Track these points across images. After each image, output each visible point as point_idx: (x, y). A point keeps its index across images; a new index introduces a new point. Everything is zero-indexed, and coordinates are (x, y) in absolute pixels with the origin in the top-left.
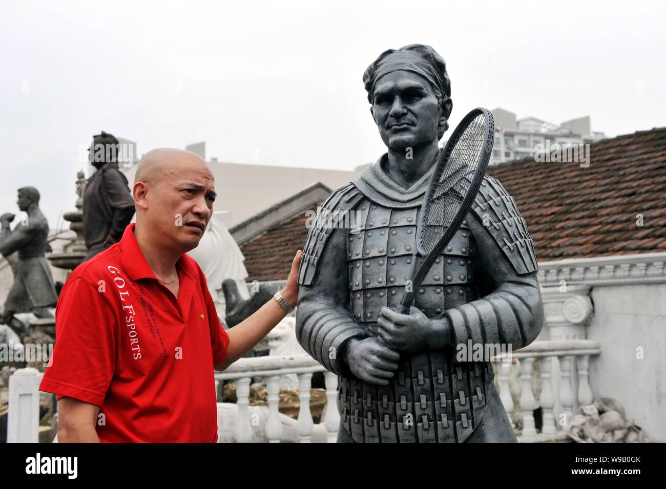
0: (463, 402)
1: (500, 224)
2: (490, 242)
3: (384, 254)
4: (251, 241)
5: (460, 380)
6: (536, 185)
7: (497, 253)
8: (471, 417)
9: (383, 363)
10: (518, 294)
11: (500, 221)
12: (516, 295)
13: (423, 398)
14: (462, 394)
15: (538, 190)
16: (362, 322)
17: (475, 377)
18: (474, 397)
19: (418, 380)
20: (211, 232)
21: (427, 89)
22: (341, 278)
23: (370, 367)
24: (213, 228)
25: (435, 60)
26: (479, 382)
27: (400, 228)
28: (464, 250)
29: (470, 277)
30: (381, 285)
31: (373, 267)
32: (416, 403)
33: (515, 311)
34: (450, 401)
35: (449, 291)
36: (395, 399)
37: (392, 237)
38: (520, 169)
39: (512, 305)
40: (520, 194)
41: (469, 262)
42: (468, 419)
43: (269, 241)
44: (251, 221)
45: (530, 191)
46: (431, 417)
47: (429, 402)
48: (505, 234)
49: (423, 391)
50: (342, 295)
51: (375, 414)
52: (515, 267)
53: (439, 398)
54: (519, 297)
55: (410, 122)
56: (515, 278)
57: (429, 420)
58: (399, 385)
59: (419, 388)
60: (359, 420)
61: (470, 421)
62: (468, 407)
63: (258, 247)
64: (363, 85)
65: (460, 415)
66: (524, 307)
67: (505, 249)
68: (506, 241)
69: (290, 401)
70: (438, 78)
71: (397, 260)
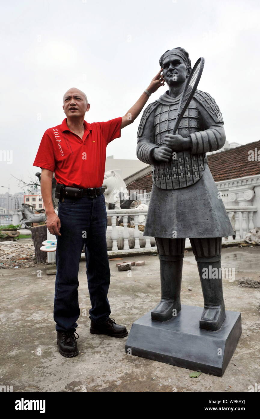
0: (196, 168)
1: (209, 106)
2: (205, 112)
3: (167, 119)
4: (130, 184)
5: (195, 161)
6: (235, 157)
7: (208, 116)
8: (199, 174)
9: (166, 152)
10: (216, 129)
11: (209, 105)
12: (215, 129)
13: (181, 167)
14: (195, 165)
15: (235, 159)
16: (160, 145)
17: (200, 160)
18: (200, 167)
19: (179, 161)
20: (114, 177)
21: (182, 61)
22: (152, 133)
23: (161, 154)
24: (115, 175)
25: (185, 52)
26: (202, 162)
27: (172, 111)
28: (196, 116)
29: (198, 126)
30: (166, 130)
31: (163, 124)
32: (179, 169)
33: (215, 134)
34: (191, 168)
35: (191, 130)
36: (171, 169)
37: (169, 114)
38: (229, 153)
39: (213, 132)
40: (229, 161)
41: (198, 121)
42: (198, 174)
43: (136, 184)
44: (130, 177)
45: (232, 159)
46: (184, 174)
47: (183, 169)
48: (211, 109)
49: (181, 165)
50: (152, 139)
51: (164, 175)
52: (215, 120)
53: (187, 167)
54: (216, 130)
55: (176, 73)
56: (215, 124)
57: (183, 175)
58: (173, 163)
59: (180, 164)
60: (159, 179)
61: (199, 175)
62: (198, 170)
63: (132, 186)
64: (159, 64)
65: (195, 173)
66: (218, 133)
67: (211, 114)
68: (211, 111)
69: (143, 228)
70: (186, 58)
71: (171, 121)
